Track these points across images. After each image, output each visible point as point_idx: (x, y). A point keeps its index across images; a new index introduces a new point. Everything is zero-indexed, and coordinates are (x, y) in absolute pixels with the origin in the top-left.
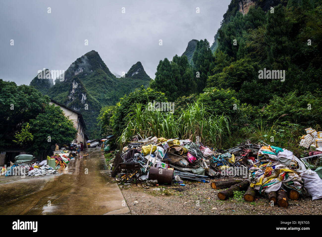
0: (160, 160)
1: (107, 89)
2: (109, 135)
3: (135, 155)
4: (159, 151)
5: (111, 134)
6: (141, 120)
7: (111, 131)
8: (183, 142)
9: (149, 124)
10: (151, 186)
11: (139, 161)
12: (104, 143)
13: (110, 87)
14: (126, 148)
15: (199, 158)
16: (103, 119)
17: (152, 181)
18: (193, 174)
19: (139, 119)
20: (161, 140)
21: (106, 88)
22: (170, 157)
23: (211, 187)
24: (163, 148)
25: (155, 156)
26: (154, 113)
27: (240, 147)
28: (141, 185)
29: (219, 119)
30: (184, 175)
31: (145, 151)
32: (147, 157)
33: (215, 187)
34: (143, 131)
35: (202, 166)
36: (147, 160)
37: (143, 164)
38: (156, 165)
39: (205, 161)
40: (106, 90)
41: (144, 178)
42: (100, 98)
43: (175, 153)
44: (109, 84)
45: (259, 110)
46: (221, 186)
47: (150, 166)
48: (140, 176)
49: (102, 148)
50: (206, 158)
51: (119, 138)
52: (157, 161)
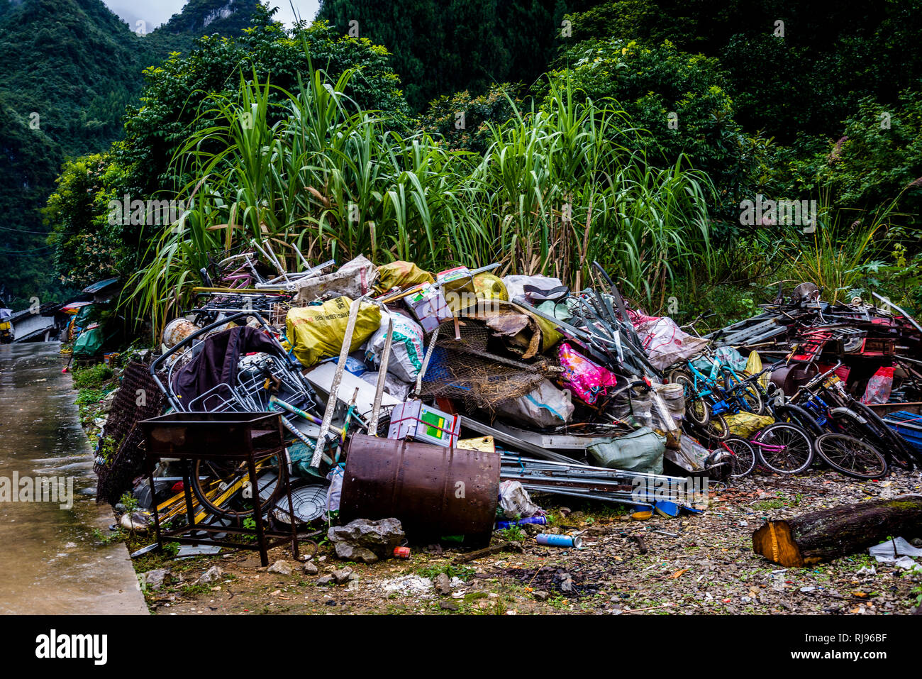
0: (403, 389)
1: (90, 83)
2: (95, 281)
3: (240, 365)
4: (396, 339)
5: (106, 275)
6: (270, 174)
7: (107, 259)
8: (528, 288)
9: (316, 198)
10: (360, 560)
11: (273, 399)
12: (77, 320)
13: (103, 74)
14: (182, 326)
15: (630, 376)
16: (64, 201)
17: (365, 526)
18: (603, 471)
19: (257, 169)
20: (398, 273)
21: (85, 78)
22: (463, 373)
23: (758, 549)
24: (416, 320)
25: (369, 367)
26: (340, 135)
27: (779, 317)
28: (296, 557)
29: (660, 183)
30: (551, 474)
31: (310, 340)
32: (322, 377)
33: (791, 552)
34: (282, 238)
35: (644, 421)
36: (325, 396)
37: (299, 420)
38: (385, 425)
39: (662, 392)
40: (84, 90)
41: (308, 506)
42: (59, 125)
43: (490, 349)
44: (97, 62)
45: (797, 162)
46: (820, 542)
47: (342, 431)
48: (284, 491)
49: (66, 342)
50: (664, 376)
51: (142, 275)
52: (387, 399)
